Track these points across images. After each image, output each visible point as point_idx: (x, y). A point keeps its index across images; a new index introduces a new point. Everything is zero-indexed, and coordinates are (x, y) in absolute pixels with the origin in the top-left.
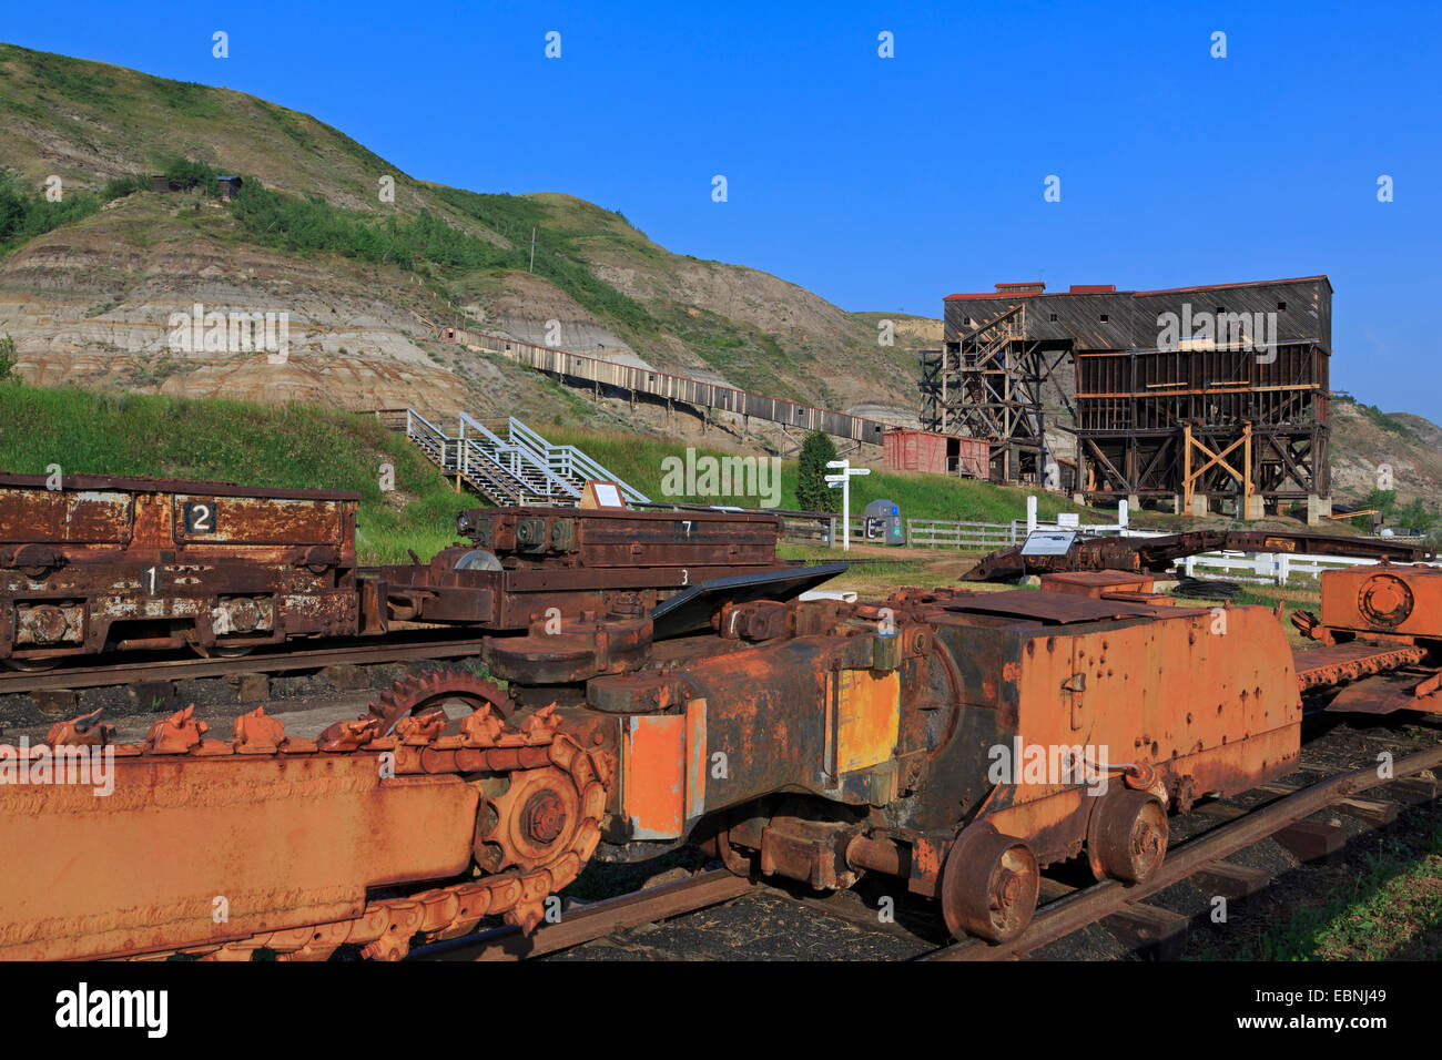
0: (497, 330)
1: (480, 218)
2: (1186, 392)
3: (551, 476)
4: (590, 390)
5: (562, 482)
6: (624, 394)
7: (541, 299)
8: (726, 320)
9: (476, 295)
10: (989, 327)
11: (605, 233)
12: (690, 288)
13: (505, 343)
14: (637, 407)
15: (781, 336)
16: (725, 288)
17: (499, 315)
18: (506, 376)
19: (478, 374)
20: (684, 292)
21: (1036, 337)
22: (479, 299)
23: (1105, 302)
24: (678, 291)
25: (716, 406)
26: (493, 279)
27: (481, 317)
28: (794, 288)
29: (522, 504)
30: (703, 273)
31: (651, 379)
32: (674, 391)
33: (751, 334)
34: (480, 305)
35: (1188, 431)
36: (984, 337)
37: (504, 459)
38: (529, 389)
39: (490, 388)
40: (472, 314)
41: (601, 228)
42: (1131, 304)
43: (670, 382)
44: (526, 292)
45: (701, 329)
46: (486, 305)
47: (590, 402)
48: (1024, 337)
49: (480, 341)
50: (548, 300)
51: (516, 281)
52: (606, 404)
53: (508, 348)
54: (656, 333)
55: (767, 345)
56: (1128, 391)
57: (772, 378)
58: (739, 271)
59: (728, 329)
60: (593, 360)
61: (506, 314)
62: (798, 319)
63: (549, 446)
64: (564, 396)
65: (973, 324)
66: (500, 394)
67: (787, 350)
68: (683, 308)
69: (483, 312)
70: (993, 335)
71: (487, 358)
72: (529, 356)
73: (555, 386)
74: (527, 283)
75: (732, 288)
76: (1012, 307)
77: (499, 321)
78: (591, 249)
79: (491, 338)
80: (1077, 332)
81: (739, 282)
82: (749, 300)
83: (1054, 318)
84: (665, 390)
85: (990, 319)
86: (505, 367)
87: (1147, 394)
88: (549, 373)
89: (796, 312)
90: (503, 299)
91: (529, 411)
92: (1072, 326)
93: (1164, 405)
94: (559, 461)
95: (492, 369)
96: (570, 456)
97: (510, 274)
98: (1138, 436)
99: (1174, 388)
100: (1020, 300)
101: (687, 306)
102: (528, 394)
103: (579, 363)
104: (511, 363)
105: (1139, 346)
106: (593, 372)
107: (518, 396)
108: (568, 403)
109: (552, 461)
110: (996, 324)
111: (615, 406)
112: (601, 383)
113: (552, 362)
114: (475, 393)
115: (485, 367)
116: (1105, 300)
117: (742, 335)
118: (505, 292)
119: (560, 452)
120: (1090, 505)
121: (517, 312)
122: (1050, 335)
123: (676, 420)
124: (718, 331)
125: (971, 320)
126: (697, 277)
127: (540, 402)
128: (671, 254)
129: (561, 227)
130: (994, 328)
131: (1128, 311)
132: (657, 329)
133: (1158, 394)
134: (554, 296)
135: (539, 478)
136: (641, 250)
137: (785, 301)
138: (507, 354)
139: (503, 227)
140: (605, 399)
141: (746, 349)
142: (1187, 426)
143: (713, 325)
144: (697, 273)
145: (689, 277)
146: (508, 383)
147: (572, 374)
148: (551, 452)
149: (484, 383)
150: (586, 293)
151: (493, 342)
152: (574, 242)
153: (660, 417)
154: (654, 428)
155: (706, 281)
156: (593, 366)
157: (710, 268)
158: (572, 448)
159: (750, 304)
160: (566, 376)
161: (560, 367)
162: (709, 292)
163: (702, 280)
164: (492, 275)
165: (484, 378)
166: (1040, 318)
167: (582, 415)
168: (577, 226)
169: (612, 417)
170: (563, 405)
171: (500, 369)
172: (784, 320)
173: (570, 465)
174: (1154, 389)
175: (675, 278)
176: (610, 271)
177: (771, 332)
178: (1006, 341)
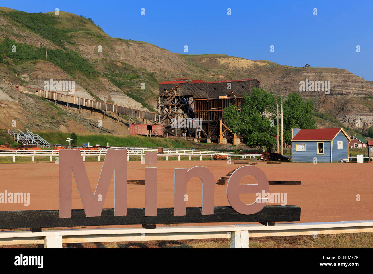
0: (33, 84)
1: (29, 27)
2: (220, 110)
3: (33, 140)
4: (65, 105)
5: (35, 141)
6: (77, 106)
7: (50, 71)
8: (133, 67)
9: (26, 70)
10: (170, 92)
11: (83, 29)
12: (119, 53)
13: (36, 90)
14: (81, 111)
15: (156, 73)
16: (134, 52)
17: (34, 78)
18: (36, 102)
19: (26, 102)
20: (116, 54)
21: (183, 95)
22: (27, 72)
23: (201, 85)
24: (113, 54)
25: (108, 110)
26: (32, 64)
27: (28, 79)
28: (164, 51)
29: (28, 145)
30: (124, 46)
31: (86, 101)
32: (94, 106)
33: (143, 72)
34: (28, 74)
35: (221, 121)
36: (170, 94)
37: (25, 137)
38: (44, 106)
39: (30, 107)
40: (25, 78)
41: (81, 27)
42: (207, 86)
43: (92, 102)
44: (44, 69)
45: (122, 71)
46: (30, 75)
47: (65, 110)
48: (180, 95)
49: (27, 89)
50: (52, 72)
51: (40, 65)
52: (70, 110)
53: (37, 91)
54: (97, 78)
55: (149, 77)
56: (207, 110)
57: (150, 92)
58: (140, 44)
59: (133, 71)
60: (66, 95)
61: (37, 78)
62: (164, 65)
63: (34, 135)
64: (56, 108)
65: (167, 91)
66: (34, 109)
67: (158, 79)
68: (114, 63)
69: (29, 77)
70: (172, 94)
71: (30, 96)
72: (44, 94)
73: (53, 105)
74: (45, 66)
75: (137, 52)
76: (177, 86)
77: (34, 80)
78: (76, 37)
79: (31, 88)
80: (194, 93)
81: (140, 49)
82: (144, 57)
83: (188, 89)
84: (91, 105)
85: (171, 90)
86: (36, 99)
87: (212, 111)
88: (51, 100)
89: (163, 62)
90: (36, 72)
91: (43, 114)
92: (192, 91)
93: (216, 113)
94: (35, 137)
95: (31, 100)
96: (37, 136)
97: (38, 62)
98: (210, 122)
99: (218, 109)
100: (179, 84)
101: (116, 62)
102: (43, 108)
103: (61, 96)
104: (38, 97)
105: (210, 97)
106: (66, 100)
107: (40, 109)
108: (57, 111)
109: (34, 137)
110: (172, 91)
111: (74, 111)
112: (68, 103)
113: (52, 96)
114: (25, 109)
115: (29, 99)
116: (201, 84)
117: (139, 73)
118: (37, 69)
119: (35, 136)
120: (199, 142)
121: (41, 77)
122: (187, 94)
123: (95, 115)
124: (129, 72)
125: (166, 90)
126: (122, 48)
127: (48, 111)
128: (111, 38)
129: (64, 27)
130: (172, 92)
131: (207, 87)
132: (98, 76)
133: (214, 111)
134: (54, 70)
135: (31, 140)
136: (98, 37)
137: (159, 57)
138: (37, 94)
139: (39, 30)
140: (71, 108)
141: (139, 79)
142: (220, 120)
143: (127, 69)
144: (122, 46)
145: (118, 48)
146: (37, 105)
147: (59, 100)
148: (34, 136)
149: (28, 105)
150: (70, 63)
151: (32, 90)
152: (69, 34)
153: (89, 114)
154: (87, 118)
155: (126, 49)
156: (66, 97)
157: (128, 44)
158: (37, 135)
159: (144, 59)
160: (57, 101)
161: (55, 98)
162: (127, 54)
163: (124, 49)
164: (32, 63)
165: (28, 103)
166: (184, 89)
167: (61, 115)
168: (71, 26)
169: (72, 115)
170: (55, 111)
171: (34, 100)
172: (158, 66)
173: (37, 138)
174: (213, 109)
175: (112, 49)
176: (84, 47)
177: (152, 71)
178: (175, 96)
